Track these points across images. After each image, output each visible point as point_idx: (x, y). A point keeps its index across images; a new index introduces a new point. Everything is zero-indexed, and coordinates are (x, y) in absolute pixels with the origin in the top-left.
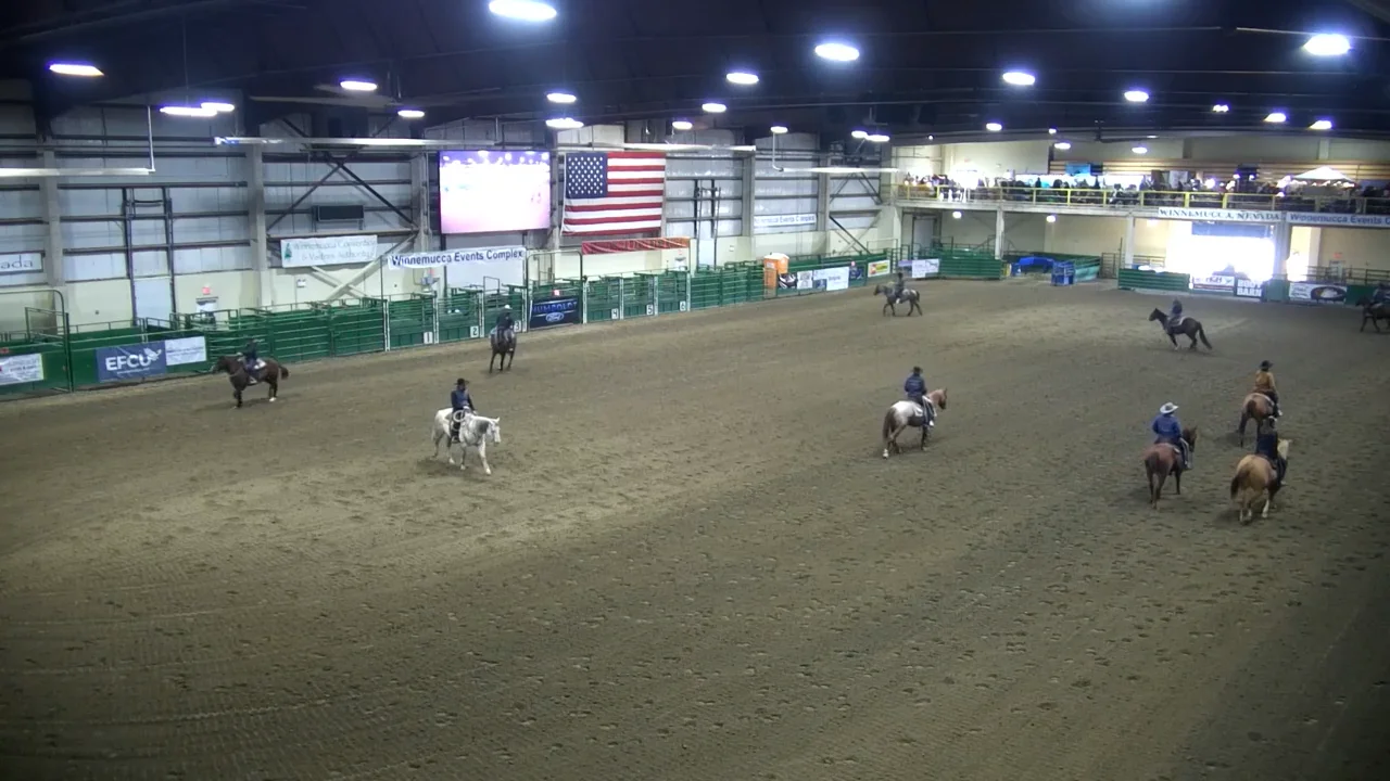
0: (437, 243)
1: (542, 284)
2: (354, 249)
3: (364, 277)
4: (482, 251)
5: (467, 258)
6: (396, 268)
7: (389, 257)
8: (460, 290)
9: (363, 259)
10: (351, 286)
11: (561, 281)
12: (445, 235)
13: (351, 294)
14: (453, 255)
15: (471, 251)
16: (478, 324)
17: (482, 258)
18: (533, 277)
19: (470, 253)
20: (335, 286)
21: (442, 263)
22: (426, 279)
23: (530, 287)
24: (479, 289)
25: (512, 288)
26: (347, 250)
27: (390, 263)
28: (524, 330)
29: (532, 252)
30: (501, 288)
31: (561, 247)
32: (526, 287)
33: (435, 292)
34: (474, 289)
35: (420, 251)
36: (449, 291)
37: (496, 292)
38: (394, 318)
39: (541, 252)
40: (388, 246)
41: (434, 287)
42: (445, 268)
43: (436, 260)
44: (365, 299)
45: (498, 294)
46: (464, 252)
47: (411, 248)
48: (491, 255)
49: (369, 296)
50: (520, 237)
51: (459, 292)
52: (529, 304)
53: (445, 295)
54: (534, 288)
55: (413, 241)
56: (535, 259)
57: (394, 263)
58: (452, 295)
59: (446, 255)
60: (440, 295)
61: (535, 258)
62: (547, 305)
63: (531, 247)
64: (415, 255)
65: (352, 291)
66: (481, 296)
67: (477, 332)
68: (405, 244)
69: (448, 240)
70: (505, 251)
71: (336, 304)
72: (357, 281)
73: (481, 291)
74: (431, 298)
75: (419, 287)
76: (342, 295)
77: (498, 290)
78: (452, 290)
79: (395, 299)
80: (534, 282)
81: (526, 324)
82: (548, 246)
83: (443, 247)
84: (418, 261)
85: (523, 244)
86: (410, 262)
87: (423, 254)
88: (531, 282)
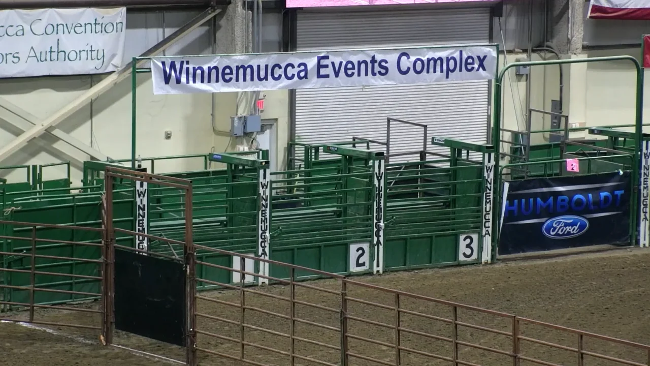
0: (273, 30)
1: (536, 140)
2: (70, 42)
3: (91, 110)
4: (388, 54)
5: (349, 70)
6: (171, 91)
7: (155, 63)
8: (328, 149)
9: (89, 67)
10: (57, 132)
11: (585, 136)
12: (295, 10)
13: (56, 154)
14: (312, 63)
15: (358, 53)
16: (367, 237)
17: (385, 71)
18: (512, 122)
19: (355, 59)
20: (17, 133)
21: (284, 82)
22: (244, 121)
23: (505, 148)
24: (375, 149)
25: (457, 148)
26: (51, 41)
27: (156, 79)
28: (486, 256)
29: (511, 59)
30: (431, 148)
31: (585, 48)
32: (493, 147)
33: (266, 154)
34: (361, 148)
35: (230, 49)
36: (300, 153)
37: (416, 159)
38: (160, 216)
39: (536, 58)
40: (154, 35)
41: (264, 141)
42: (292, 93)
43: (270, 73)
44: (91, 167)
45: (423, 164)
46: (339, 55)
47: (209, 42)
48: (406, 63)
49: (103, 159)
50: (483, 20)
51: (323, 156)
52: (498, 193)
53: (290, 162)
54: (514, 151)
55: (213, 25)
56: (519, 76)
57: (167, 79)
58: (307, 161)
59: (296, 61)
60: (277, 162)
61: (521, 72)
62: (545, 196)
63: (510, 45)
64: (218, 61)
65: (57, 146)
66: (378, 167)
67: (365, 259)
68: (196, 32)
69: (302, 26)
70: (444, 54)
71: (18, 177)
72: (72, 122)
73: (380, 155)
74: (254, 168)
75: (227, 140)
76: (33, 154)
77: (423, 154)
78: (308, 149)
79: (163, 168)
80: (515, 135)
81: (488, 241)
82: (553, 43)
83: (288, 43)
84: (224, 75)
85: (491, 38)
86: (206, 77)
87: (238, 58)
88: (506, 136)
